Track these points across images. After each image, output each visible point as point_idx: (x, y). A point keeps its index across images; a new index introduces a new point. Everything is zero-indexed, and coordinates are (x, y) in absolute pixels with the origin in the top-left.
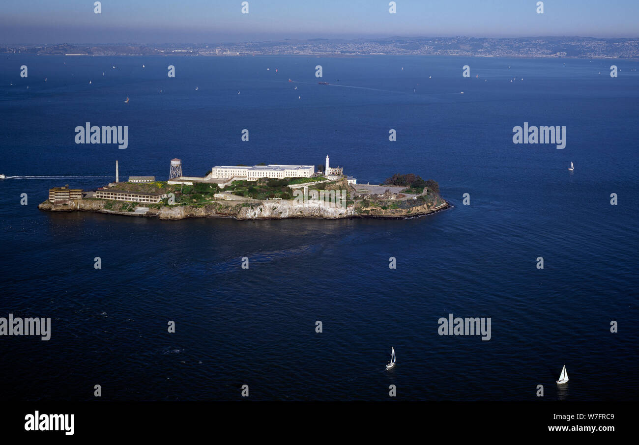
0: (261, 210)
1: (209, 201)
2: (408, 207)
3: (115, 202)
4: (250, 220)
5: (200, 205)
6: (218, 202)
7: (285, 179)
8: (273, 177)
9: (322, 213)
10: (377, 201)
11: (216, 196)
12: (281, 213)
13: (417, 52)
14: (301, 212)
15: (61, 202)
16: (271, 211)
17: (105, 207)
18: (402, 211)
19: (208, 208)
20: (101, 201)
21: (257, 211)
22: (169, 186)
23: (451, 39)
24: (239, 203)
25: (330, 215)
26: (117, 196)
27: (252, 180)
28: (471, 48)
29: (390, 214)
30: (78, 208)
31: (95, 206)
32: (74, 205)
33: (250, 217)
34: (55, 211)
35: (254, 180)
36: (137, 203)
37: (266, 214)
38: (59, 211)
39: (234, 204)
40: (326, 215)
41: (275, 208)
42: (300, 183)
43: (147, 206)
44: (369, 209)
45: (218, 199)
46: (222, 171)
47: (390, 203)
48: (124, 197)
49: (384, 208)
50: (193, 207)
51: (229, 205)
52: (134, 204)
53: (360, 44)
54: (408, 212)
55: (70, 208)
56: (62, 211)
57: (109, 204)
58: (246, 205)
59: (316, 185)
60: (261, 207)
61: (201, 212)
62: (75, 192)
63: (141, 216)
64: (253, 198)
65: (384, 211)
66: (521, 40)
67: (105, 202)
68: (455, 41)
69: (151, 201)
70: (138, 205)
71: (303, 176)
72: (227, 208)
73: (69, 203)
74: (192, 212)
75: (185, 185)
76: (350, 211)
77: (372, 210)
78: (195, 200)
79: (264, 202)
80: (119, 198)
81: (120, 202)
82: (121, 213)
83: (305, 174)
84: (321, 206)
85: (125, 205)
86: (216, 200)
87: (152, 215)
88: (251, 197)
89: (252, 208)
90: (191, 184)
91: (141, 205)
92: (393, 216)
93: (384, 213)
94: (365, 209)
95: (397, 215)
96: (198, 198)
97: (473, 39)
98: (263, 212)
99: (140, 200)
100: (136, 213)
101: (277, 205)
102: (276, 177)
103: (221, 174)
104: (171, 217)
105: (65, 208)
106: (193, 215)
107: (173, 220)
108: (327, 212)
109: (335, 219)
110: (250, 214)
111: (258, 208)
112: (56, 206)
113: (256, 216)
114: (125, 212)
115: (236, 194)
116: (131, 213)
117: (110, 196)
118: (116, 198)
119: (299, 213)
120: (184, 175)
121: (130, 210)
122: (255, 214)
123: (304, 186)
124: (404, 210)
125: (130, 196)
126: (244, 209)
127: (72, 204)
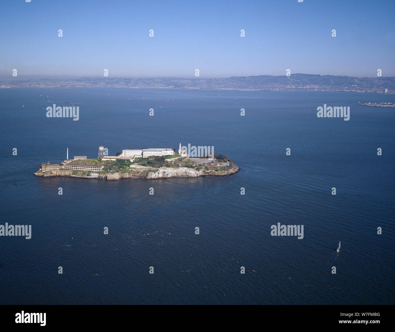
0: (158, 173)
1: (128, 169)
2: (227, 170)
3: (77, 171)
4: (154, 179)
5: (125, 172)
6: (133, 170)
7: (163, 156)
8: (157, 155)
9: (188, 174)
10: (212, 167)
11: (131, 166)
12: (168, 175)
13: (98, 86)
14: (177, 174)
15: (49, 172)
16: (163, 173)
17: (73, 174)
18: (225, 172)
19: (129, 173)
20: (70, 171)
21: (157, 174)
22: (103, 161)
23: (114, 79)
24: (145, 170)
25: (192, 175)
26: (78, 168)
27: (145, 157)
28: (125, 83)
29: (220, 174)
30: (58, 175)
31: (67, 173)
32: (56, 173)
33: (154, 178)
34: (47, 177)
35: (147, 157)
36: (91, 171)
37: (161, 175)
38: (48, 177)
39: (142, 171)
40: (190, 175)
41: (165, 172)
42: (171, 158)
43: (96, 173)
44: (209, 171)
45: (132, 168)
46: (128, 153)
47: (219, 168)
48: (82, 168)
49: (216, 170)
50: (122, 173)
51: (139, 171)
52: (90, 172)
53: (68, 82)
54: (228, 172)
55: (54, 175)
56: (50, 177)
57: (75, 172)
58: (150, 171)
59: (178, 159)
60: (158, 172)
61: (127, 175)
62: (56, 166)
63: (95, 178)
64: (153, 167)
65: (216, 172)
66: (149, 79)
67: (72, 171)
68: (116, 80)
69: (98, 170)
70: (92, 172)
71: (170, 155)
72: (138, 172)
73: (53, 172)
74: (122, 176)
75: (112, 161)
76: (201, 173)
77: (210, 172)
78: (121, 169)
79: (159, 169)
80: (79, 169)
81: (81, 171)
82: (83, 177)
83: (171, 153)
84: (186, 171)
85: (84, 173)
86: (131, 168)
87: (101, 177)
88: (151, 166)
89: (154, 173)
90: (115, 160)
91: (93, 172)
92: (221, 175)
93: (216, 173)
94: (207, 171)
95: (223, 174)
96: (123, 168)
97: (125, 79)
98: (159, 175)
99: (91, 169)
100: (92, 177)
101: (165, 170)
102: (158, 155)
103: (128, 154)
104: (114, 178)
105: (52, 175)
106: (123, 177)
107: (115, 180)
108: (191, 174)
109: (195, 177)
110: (153, 175)
111: (157, 172)
112: (47, 174)
113: (156, 177)
114: (85, 176)
115: (142, 165)
116: (89, 177)
117: (73, 167)
118: (77, 168)
119: (176, 175)
120: (109, 155)
121: (88, 175)
122: (156, 176)
123: (173, 160)
124: (226, 171)
125: (85, 167)
126: (150, 173)
127: (55, 173)
